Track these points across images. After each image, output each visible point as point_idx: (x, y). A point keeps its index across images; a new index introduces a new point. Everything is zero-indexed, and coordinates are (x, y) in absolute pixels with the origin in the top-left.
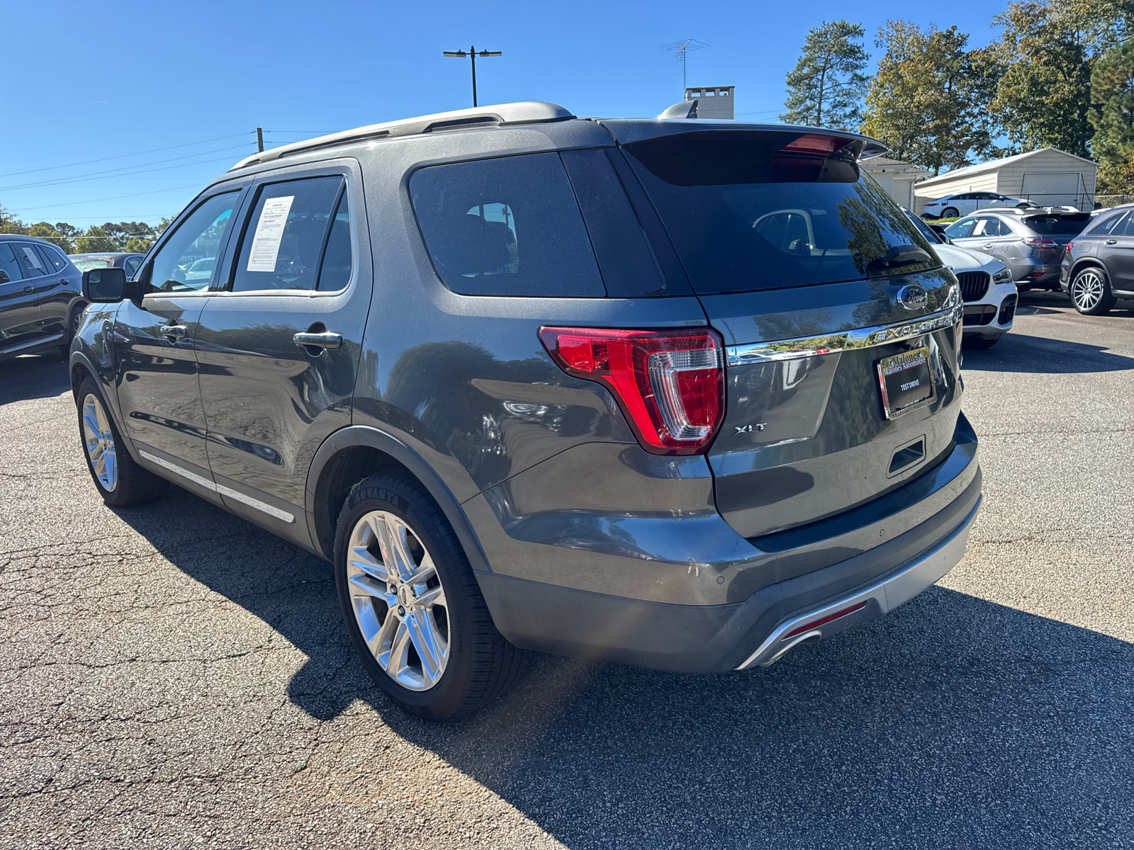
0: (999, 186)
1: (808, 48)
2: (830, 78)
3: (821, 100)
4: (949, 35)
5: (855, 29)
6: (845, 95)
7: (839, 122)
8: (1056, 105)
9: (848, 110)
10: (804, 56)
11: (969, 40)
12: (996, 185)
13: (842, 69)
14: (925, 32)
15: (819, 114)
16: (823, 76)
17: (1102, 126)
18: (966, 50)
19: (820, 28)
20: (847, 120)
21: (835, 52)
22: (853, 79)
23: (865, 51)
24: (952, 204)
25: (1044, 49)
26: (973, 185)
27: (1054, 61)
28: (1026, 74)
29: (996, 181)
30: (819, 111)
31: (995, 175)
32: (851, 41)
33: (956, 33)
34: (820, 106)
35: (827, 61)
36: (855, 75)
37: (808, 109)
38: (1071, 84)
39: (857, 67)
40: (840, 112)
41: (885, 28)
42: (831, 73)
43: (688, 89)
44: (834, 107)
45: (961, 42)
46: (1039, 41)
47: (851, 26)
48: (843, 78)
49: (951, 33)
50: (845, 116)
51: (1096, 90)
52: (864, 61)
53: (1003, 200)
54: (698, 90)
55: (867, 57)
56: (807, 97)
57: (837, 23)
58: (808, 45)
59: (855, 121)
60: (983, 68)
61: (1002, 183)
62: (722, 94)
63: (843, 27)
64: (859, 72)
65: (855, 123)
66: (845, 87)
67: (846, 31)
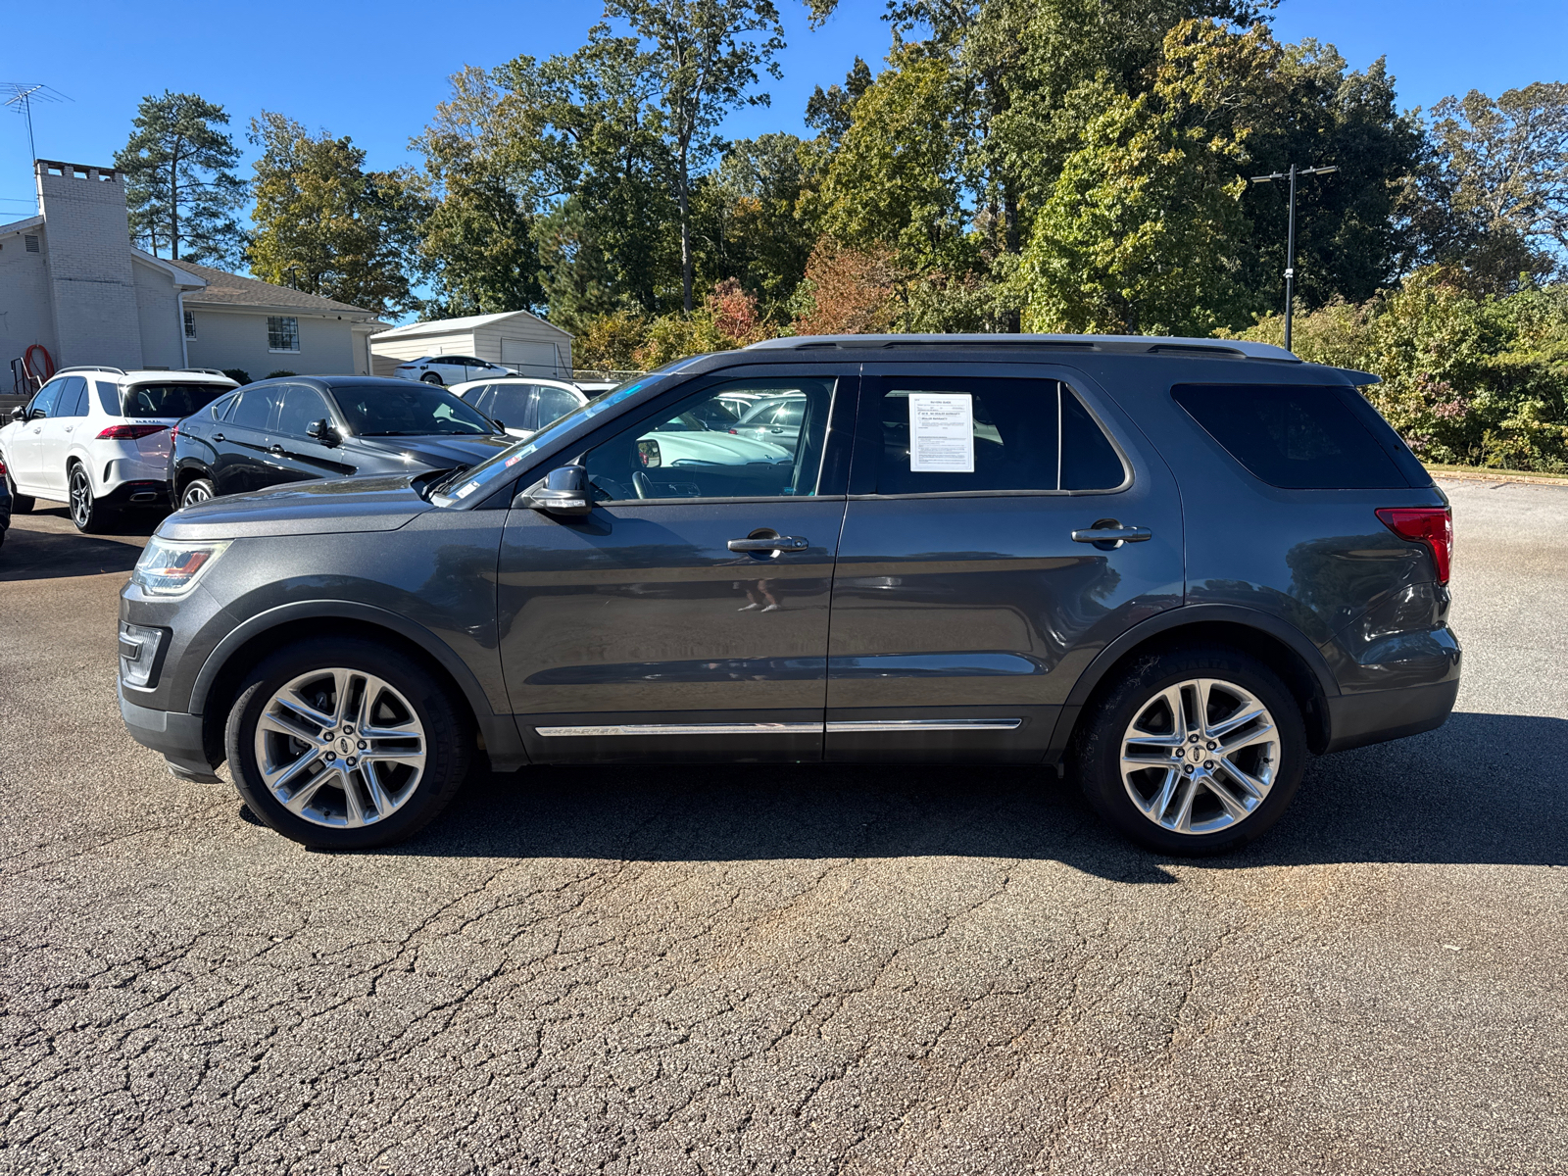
0: (477, 350)
1: (144, 123)
2: (184, 172)
3: (175, 201)
4: (343, 146)
5: (215, 110)
6: (211, 200)
7: (208, 238)
8: (496, 259)
9: (220, 223)
10: (139, 131)
11: (366, 158)
12: (473, 349)
13: (201, 163)
14: (315, 136)
15: (175, 221)
16: (174, 167)
17: (555, 291)
18: (365, 170)
19: (159, 97)
20: (219, 237)
21: (190, 136)
22: (219, 179)
23: (235, 144)
24: (433, 368)
25: (473, 190)
26: (443, 346)
27: (484, 206)
28: (459, 217)
29: (473, 343)
30: (175, 217)
31: (471, 337)
32: (211, 126)
33: (350, 146)
34: (175, 210)
35: (178, 147)
36: (224, 175)
37: (156, 211)
38: (509, 237)
39: (225, 164)
40: (207, 224)
41: (260, 120)
42: (185, 165)
43: (39, 161)
44: (196, 215)
45: (359, 157)
46: (467, 181)
47: (208, 104)
48: (208, 177)
49: (346, 146)
50: (216, 230)
51: (544, 249)
52: (233, 158)
53: (489, 368)
54: (60, 166)
55: (237, 153)
56: (151, 194)
57: (186, 95)
58: (142, 117)
59: (230, 239)
60: (393, 197)
61: (480, 348)
62: (102, 178)
63: (197, 104)
64: (227, 171)
65: (232, 243)
66: (210, 188)
67: (201, 110)
